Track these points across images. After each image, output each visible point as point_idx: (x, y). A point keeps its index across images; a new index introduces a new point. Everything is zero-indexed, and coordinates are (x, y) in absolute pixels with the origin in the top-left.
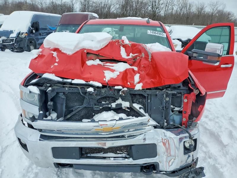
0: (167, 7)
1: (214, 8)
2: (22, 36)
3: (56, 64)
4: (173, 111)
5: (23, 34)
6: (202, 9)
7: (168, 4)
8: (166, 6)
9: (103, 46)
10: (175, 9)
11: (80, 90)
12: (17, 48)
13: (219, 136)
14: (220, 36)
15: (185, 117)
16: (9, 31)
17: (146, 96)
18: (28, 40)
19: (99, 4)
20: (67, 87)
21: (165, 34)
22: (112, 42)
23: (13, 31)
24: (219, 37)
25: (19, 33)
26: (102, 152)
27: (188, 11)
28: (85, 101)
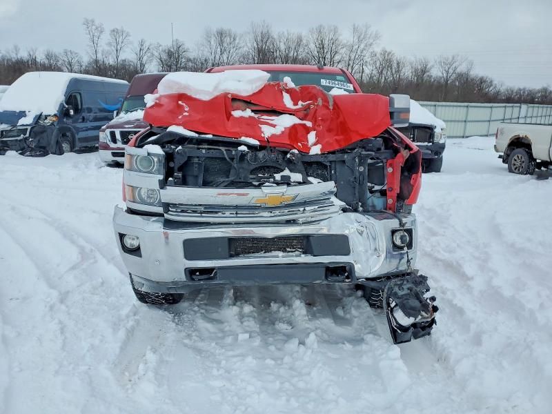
0: (350, 68)
1: (449, 69)
2: (46, 121)
3: (186, 114)
4: (372, 192)
5: (48, 118)
6: (424, 71)
7: (351, 63)
8: (349, 65)
9: (256, 87)
10: (367, 71)
11: (225, 152)
12: (33, 146)
13: (460, 266)
14: (465, 121)
15: (391, 197)
16: (18, 111)
17: (328, 164)
18: (60, 129)
19: (202, 64)
20: (203, 148)
21: (351, 86)
22: (269, 85)
23: (27, 113)
24: (464, 123)
25: (39, 117)
26: (262, 251)
27: (395, 76)
28: (232, 172)
